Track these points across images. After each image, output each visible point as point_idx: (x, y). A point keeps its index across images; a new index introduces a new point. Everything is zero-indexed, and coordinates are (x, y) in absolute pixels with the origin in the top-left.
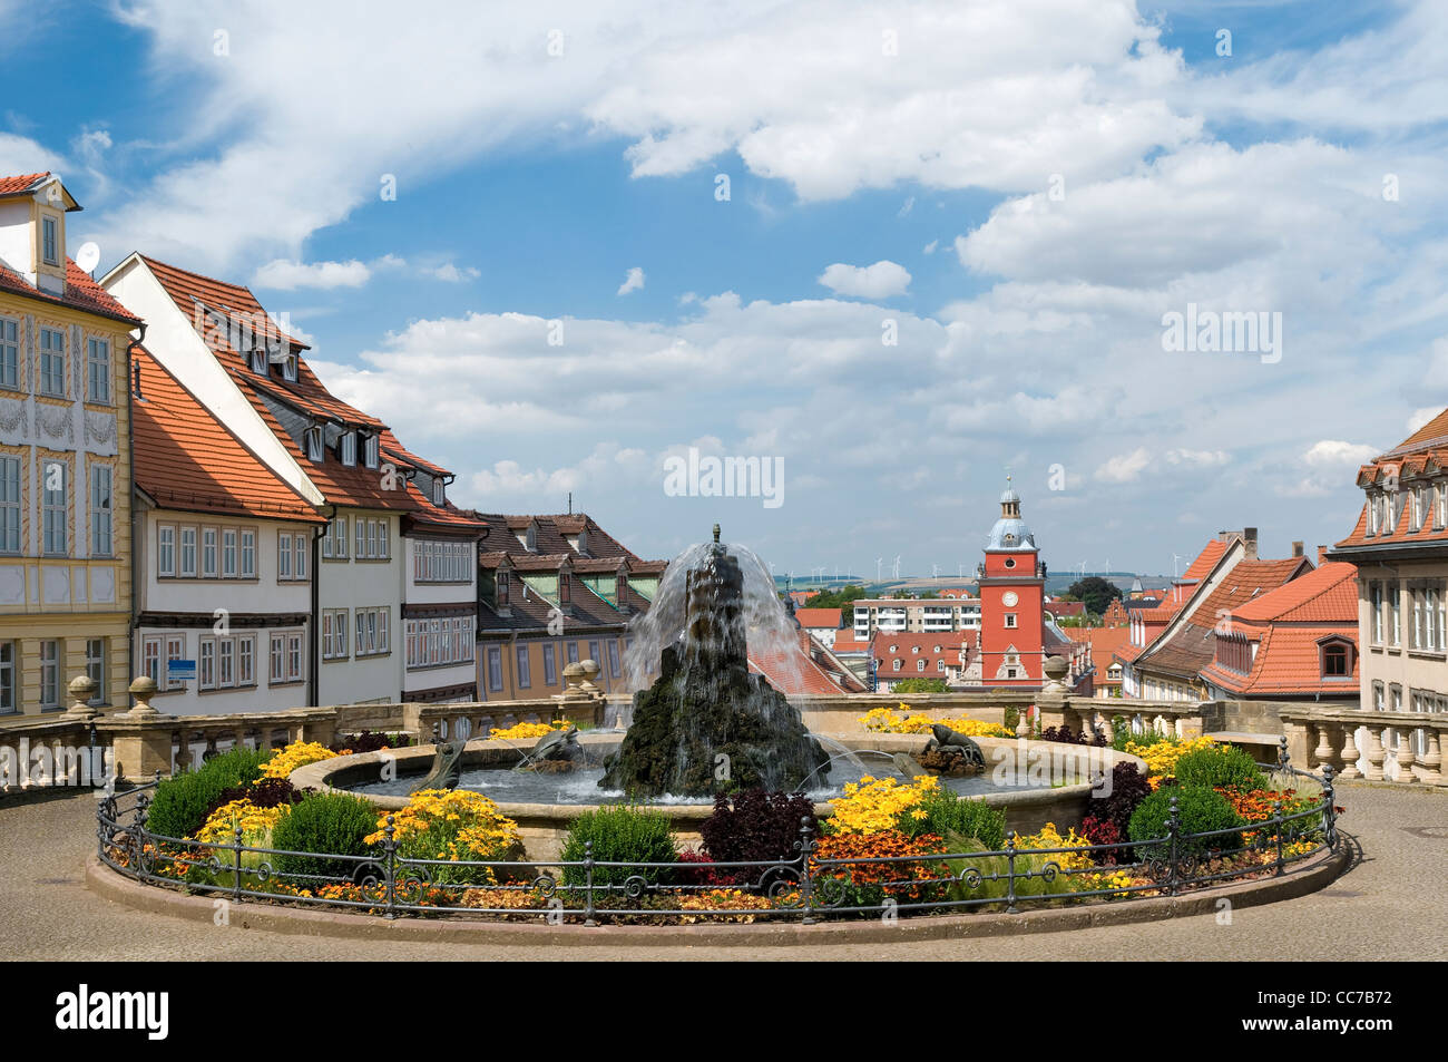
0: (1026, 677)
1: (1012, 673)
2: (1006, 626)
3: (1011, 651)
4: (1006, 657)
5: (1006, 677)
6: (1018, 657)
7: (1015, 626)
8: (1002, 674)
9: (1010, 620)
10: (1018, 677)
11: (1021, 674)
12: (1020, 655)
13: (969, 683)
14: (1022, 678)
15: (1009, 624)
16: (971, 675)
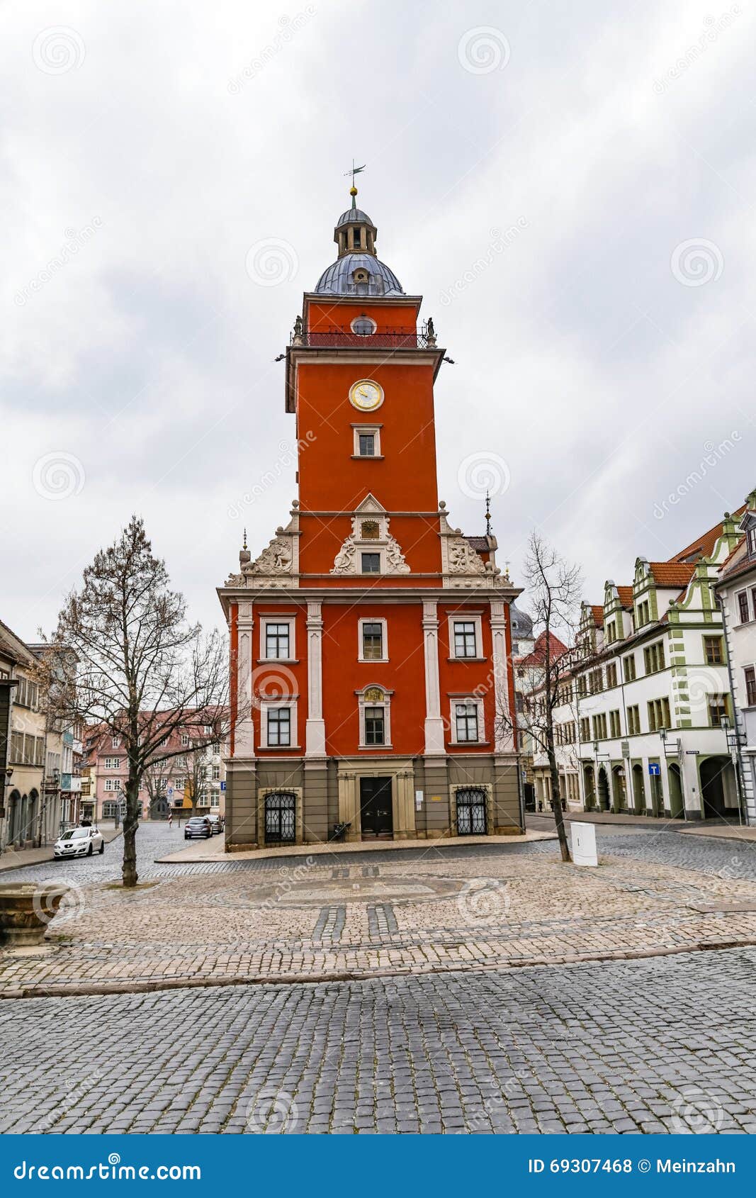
0: (405, 570)
1: (371, 559)
2: (357, 452)
3: (370, 508)
4: (357, 525)
5: (357, 568)
6: (384, 525)
7: (377, 452)
8: (348, 562)
9: (366, 439)
10: (385, 569)
11: (393, 563)
12: (389, 520)
13: (267, 584)
14: (396, 573)
15: (363, 451)
16: (272, 564)
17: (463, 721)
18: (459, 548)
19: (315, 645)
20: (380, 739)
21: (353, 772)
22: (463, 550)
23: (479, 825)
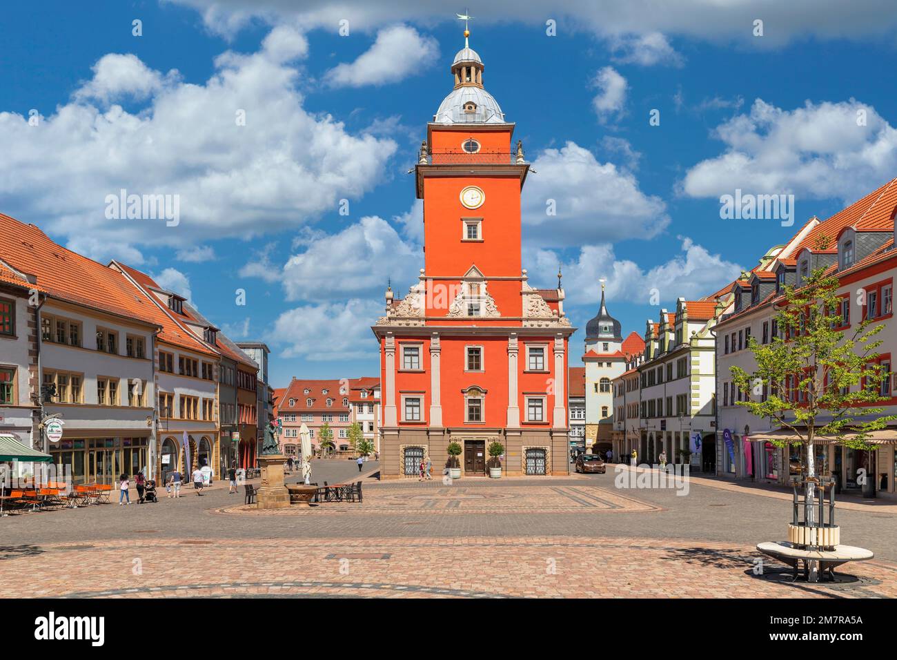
0: (497, 315)
1: (474, 307)
2: (465, 237)
3: (474, 274)
4: (465, 285)
5: (464, 314)
6: (483, 286)
7: (479, 238)
8: (458, 309)
9: (472, 227)
10: (483, 314)
11: (488, 309)
12: (486, 282)
13: (404, 324)
14: (490, 317)
15: (470, 236)
16: (407, 310)
17: (533, 409)
18: (535, 301)
19: (436, 361)
20: (478, 418)
21: (460, 437)
22: (538, 302)
23: (540, 470)
